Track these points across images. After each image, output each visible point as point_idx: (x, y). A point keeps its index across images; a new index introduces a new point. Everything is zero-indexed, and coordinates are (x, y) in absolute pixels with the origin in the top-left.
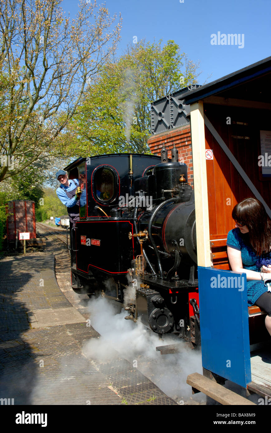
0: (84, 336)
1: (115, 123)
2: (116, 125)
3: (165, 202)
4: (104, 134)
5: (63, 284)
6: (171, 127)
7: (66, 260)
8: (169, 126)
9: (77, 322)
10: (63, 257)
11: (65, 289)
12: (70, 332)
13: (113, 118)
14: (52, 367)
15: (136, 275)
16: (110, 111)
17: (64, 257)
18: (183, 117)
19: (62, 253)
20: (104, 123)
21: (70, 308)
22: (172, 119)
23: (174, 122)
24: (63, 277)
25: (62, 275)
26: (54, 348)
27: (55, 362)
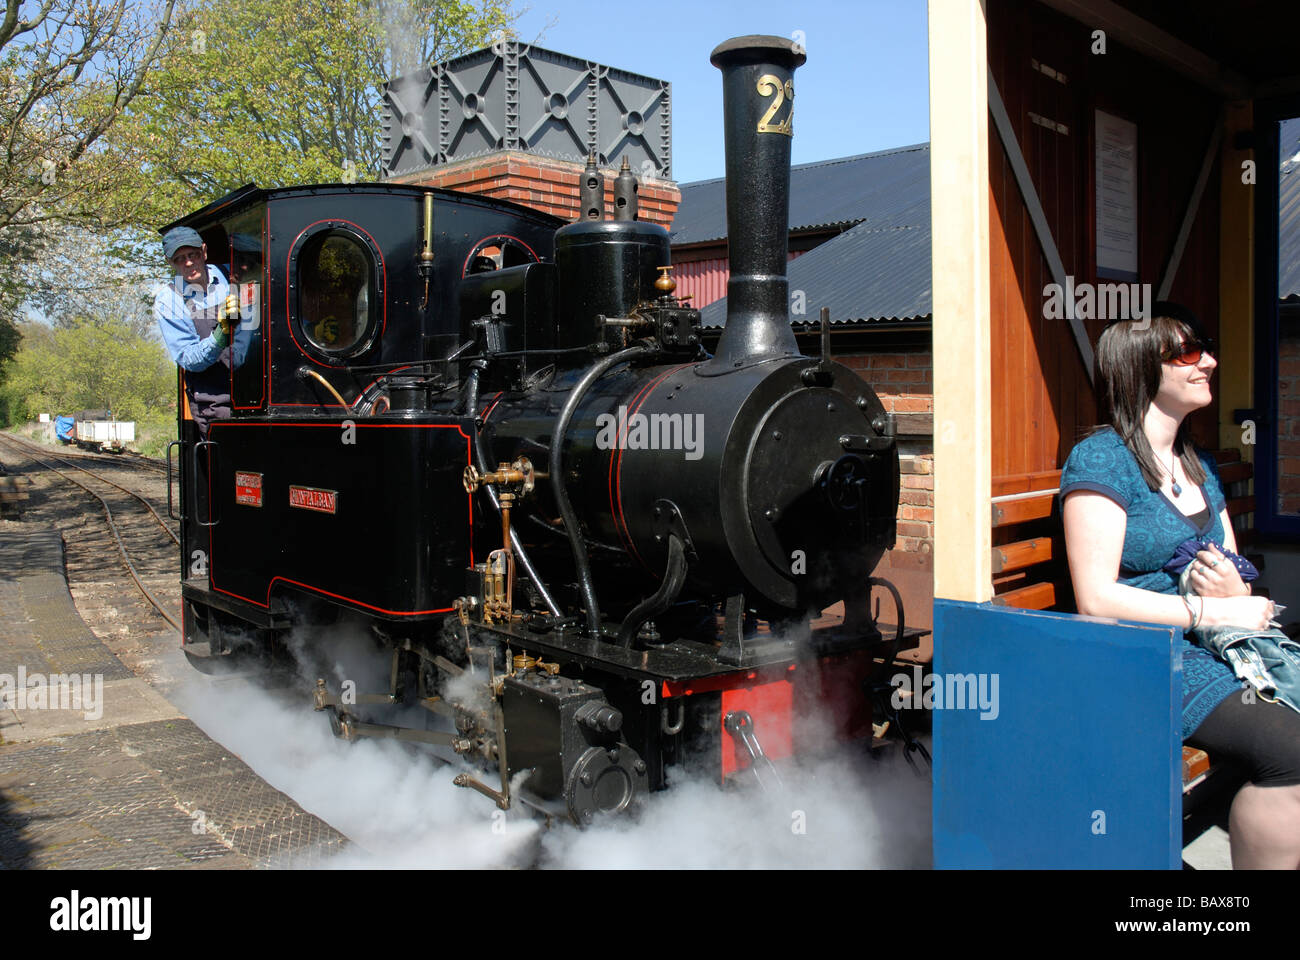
0: (179, 757)
1: (265, 133)
2: (268, 140)
3: (607, 361)
4: (229, 165)
5: (96, 614)
6: (440, 158)
7: (99, 543)
8: (436, 156)
9: (153, 720)
10: (88, 536)
11: (103, 630)
12: (132, 747)
13: (259, 119)
14: (83, 848)
15: (486, 621)
16: (248, 96)
17: (92, 536)
18: (477, 132)
19: (86, 523)
20: (231, 132)
21: (128, 682)
22: (445, 134)
23: (449, 143)
24: (94, 593)
25: (90, 590)
26: (84, 794)
27: (93, 832)
